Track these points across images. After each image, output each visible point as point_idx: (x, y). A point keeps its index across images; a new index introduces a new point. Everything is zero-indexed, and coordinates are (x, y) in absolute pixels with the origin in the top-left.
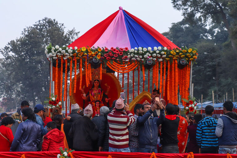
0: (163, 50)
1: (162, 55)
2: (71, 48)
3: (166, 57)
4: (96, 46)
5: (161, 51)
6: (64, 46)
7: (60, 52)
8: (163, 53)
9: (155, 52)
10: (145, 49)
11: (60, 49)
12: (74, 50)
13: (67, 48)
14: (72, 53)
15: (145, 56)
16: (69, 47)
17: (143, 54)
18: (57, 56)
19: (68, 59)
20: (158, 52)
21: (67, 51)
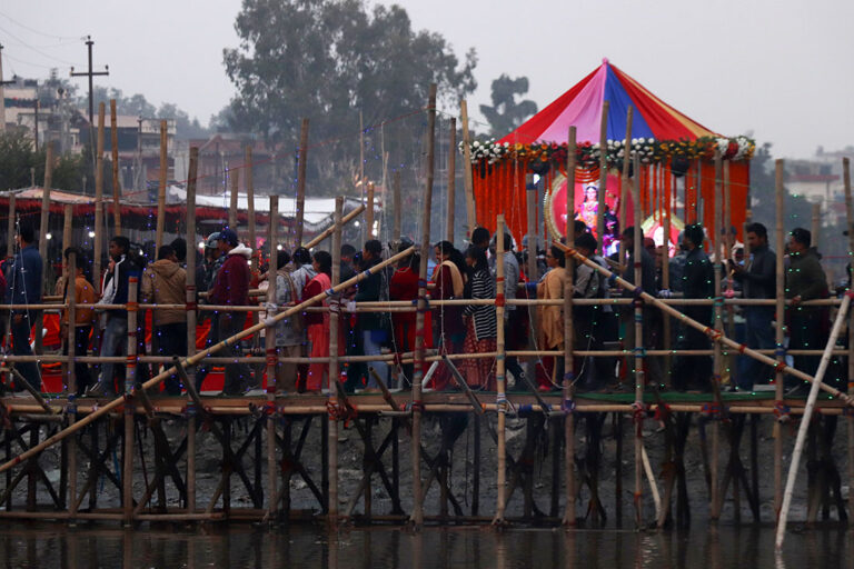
0: (647, 144)
1: (646, 152)
2: (498, 145)
3: (655, 154)
4: (539, 141)
5: (643, 145)
6: (487, 142)
7: (481, 152)
8: (647, 148)
9: (633, 148)
10: (617, 144)
11: (482, 148)
12: (503, 149)
13: (492, 146)
14: (500, 153)
15: (619, 155)
16: (494, 143)
17: (616, 152)
18: (477, 158)
19: (496, 163)
20: (638, 147)
21: (491, 151)
